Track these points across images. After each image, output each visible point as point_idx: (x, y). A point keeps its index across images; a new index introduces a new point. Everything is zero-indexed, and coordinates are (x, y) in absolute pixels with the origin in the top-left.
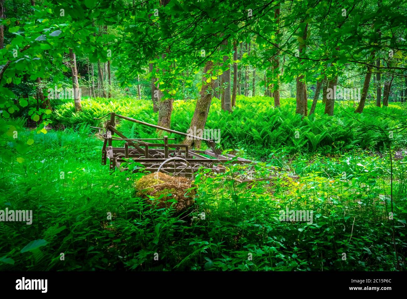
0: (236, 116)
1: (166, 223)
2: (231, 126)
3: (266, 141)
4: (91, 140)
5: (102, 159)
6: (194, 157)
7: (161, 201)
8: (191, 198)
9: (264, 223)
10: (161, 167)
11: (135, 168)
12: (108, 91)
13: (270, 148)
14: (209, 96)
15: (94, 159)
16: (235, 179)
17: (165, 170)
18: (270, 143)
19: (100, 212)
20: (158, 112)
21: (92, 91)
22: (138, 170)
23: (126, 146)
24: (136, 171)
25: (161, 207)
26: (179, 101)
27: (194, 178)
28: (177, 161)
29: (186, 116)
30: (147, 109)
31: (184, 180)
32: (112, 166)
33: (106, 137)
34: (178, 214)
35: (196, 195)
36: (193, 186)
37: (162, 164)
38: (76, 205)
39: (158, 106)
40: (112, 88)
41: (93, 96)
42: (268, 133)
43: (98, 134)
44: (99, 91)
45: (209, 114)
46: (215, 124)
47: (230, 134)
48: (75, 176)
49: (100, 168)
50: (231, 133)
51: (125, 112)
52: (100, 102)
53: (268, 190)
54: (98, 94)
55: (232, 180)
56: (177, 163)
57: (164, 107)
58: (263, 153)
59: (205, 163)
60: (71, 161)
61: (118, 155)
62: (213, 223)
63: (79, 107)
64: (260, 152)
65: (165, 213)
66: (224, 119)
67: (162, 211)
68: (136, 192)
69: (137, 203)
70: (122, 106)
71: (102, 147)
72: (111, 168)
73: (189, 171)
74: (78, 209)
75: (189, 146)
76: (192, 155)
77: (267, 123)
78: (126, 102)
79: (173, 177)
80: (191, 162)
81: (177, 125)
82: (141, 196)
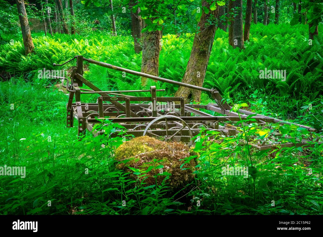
0: (249, 55)
1: (156, 205)
2: (243, 69)
3: (295, 89)
4: (51, 94)
5: (68, 119)
6: (192, 114)
7: (149, 176)
8: (189, 171)
9: (296, 209)
10: (149, 129)
11: (114, 131)
12: (70, 25)
13: (301, 99)
14: (211, 28)
15: (55, 119)
16: (251, 143)
17: (153, 132)
18: (302, 92)
19: (67, 192)
20: (142, 53)
21: (48, 24)
22: (117, 133)
23: (100, 101)
24: (114, 135)
25: (150, 184)
26: (169, 36)
27: (194, 143)
28: (169, 119)
29: (179, 57)
30: (126, 48)
31: (180, 145)
32: (81, 129)
33: (72, 89)
34: (173, 194)
35: (197, 166)
36: (192, 154)
37: (150, 124)
38: (33, 184)
39: (141, 44)
40: (75, 20)
41: (50, 32)
42: (298, 77)
43: (59, 85)
44: (58, 24)
45: (211, 53)
46: (220, 66)
47: (242, 81)
48: (30, 144)
49: (65, 131)
50: (243, 78)
51: (95, 53)
52: (60, 40)
53: (300, 160)
54: (57, 29)
55: (247, 145)
56: (169, 123)
57: (149, 46)
58: (291, 106)
59: (207, 122)
60: (24, 124)
61: (89, 114)
62: (222, 206)
63: (31, 48)
64: (286, 104)
65: (154, 192)
66: (233, 59)
67: (151, 189)
68: (115, 163)
69: (117, 178)
70: (91, 45)
71: (67, 103)
72: (80, 131)
73: (187, 133)
74: (36, 190)
75: (185, 99)
76: (190, 111)
77: (297, 63)
78: (96, 40)
79: (164, 142)
80: (189, 120)
81: (167, 69)
82: (121, 169)
